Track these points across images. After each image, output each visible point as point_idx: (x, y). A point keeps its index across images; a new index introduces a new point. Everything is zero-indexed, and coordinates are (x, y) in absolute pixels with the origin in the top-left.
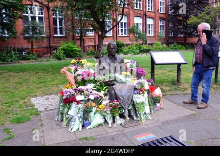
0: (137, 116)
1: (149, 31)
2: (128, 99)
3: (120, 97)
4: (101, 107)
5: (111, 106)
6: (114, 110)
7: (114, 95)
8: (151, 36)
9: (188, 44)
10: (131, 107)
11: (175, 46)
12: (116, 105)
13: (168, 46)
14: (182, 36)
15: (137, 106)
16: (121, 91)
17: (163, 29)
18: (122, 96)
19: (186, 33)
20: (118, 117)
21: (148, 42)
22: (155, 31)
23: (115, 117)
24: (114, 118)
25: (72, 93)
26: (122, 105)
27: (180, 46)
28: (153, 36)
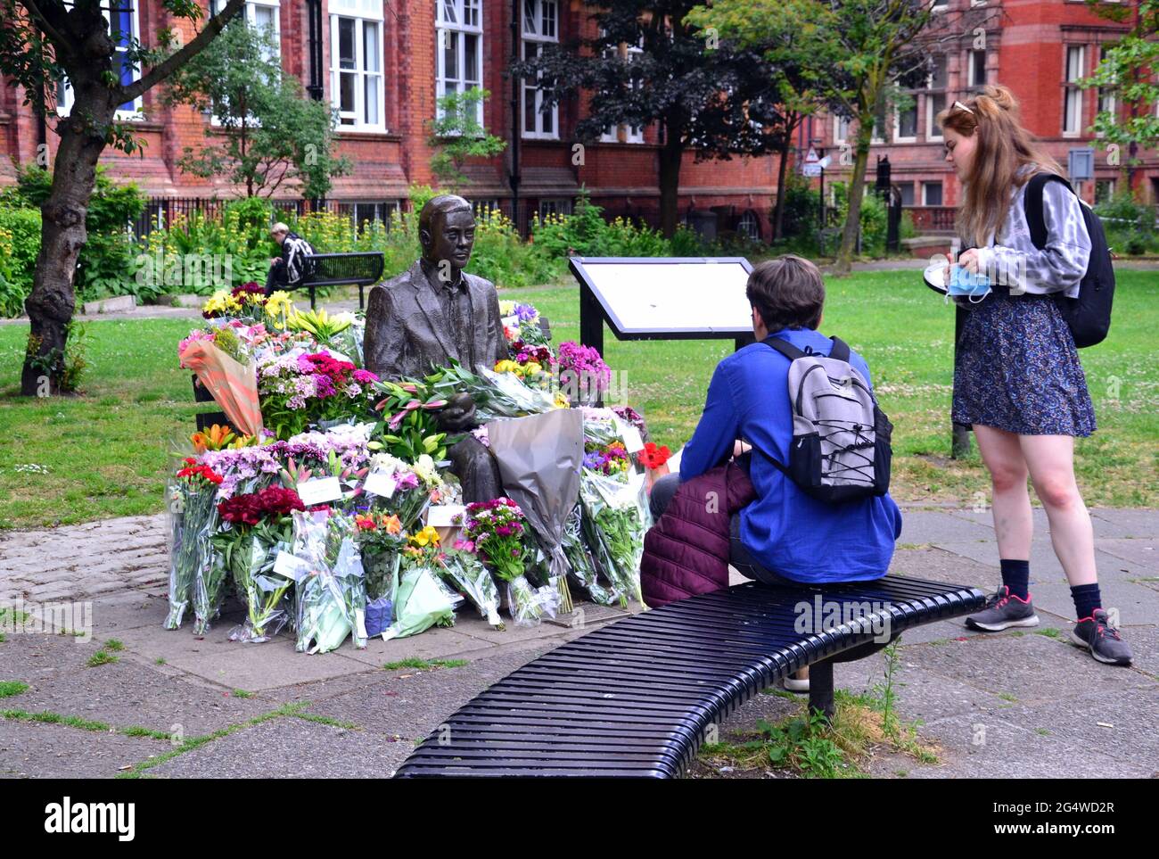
0: (604, 581)
1: (346, 81)
2: (564, 491)
3: (526, 483)
4: (423, 542)
5: (486, 527)
6: (503, 546)
7: (489, 473)
8: (360, 128)
9: (694, 216)
10: (574, 536)
11: (582, 230)
12: (510, 522)
13: (526, 234)
14: (635, 139)
15: (602, 529)
16: (524, 450)
17: (470, 73)
18: (533, 476)
19: (674, 116)
20: (520, 583)
21: (341, 188)
22: (398, 88)
23: (506, 582)
24: (502, 586)
25: (266, 468)
26: (535, 522)
27: (624, 228)
28: (380, 128)
